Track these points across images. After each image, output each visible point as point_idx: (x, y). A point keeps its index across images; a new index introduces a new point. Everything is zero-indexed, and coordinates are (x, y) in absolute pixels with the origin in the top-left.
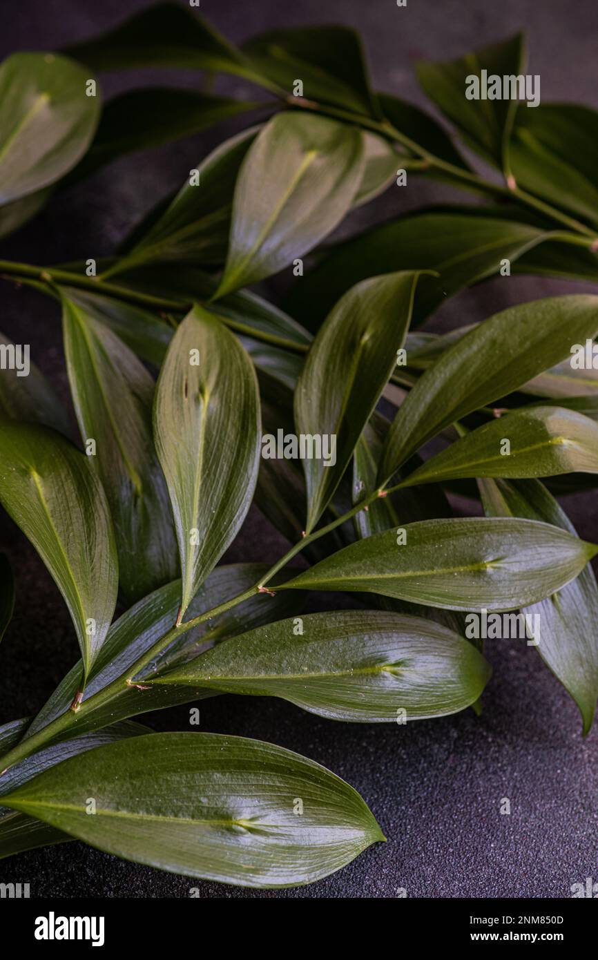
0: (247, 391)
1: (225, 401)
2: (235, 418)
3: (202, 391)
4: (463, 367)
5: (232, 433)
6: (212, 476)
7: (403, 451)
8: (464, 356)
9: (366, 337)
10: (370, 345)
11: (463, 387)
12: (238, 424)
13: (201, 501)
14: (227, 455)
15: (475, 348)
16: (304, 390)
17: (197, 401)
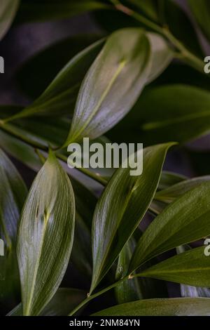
0: (69, 214)
1: (57, 218)
2: (60, 230)
3: (45, 212)
4: (182, 211)
5: (58, 239)
6: (45, 262)
7: (145, 254)
8: (184, 205)
9: (134, 189)
10: (136, 193)
11: (180, 221)
12: (62, 234)
13: (37, 276)
14: (54, 250)
15: (190, 201)
16: (99, 213)
17: (42, 219)
